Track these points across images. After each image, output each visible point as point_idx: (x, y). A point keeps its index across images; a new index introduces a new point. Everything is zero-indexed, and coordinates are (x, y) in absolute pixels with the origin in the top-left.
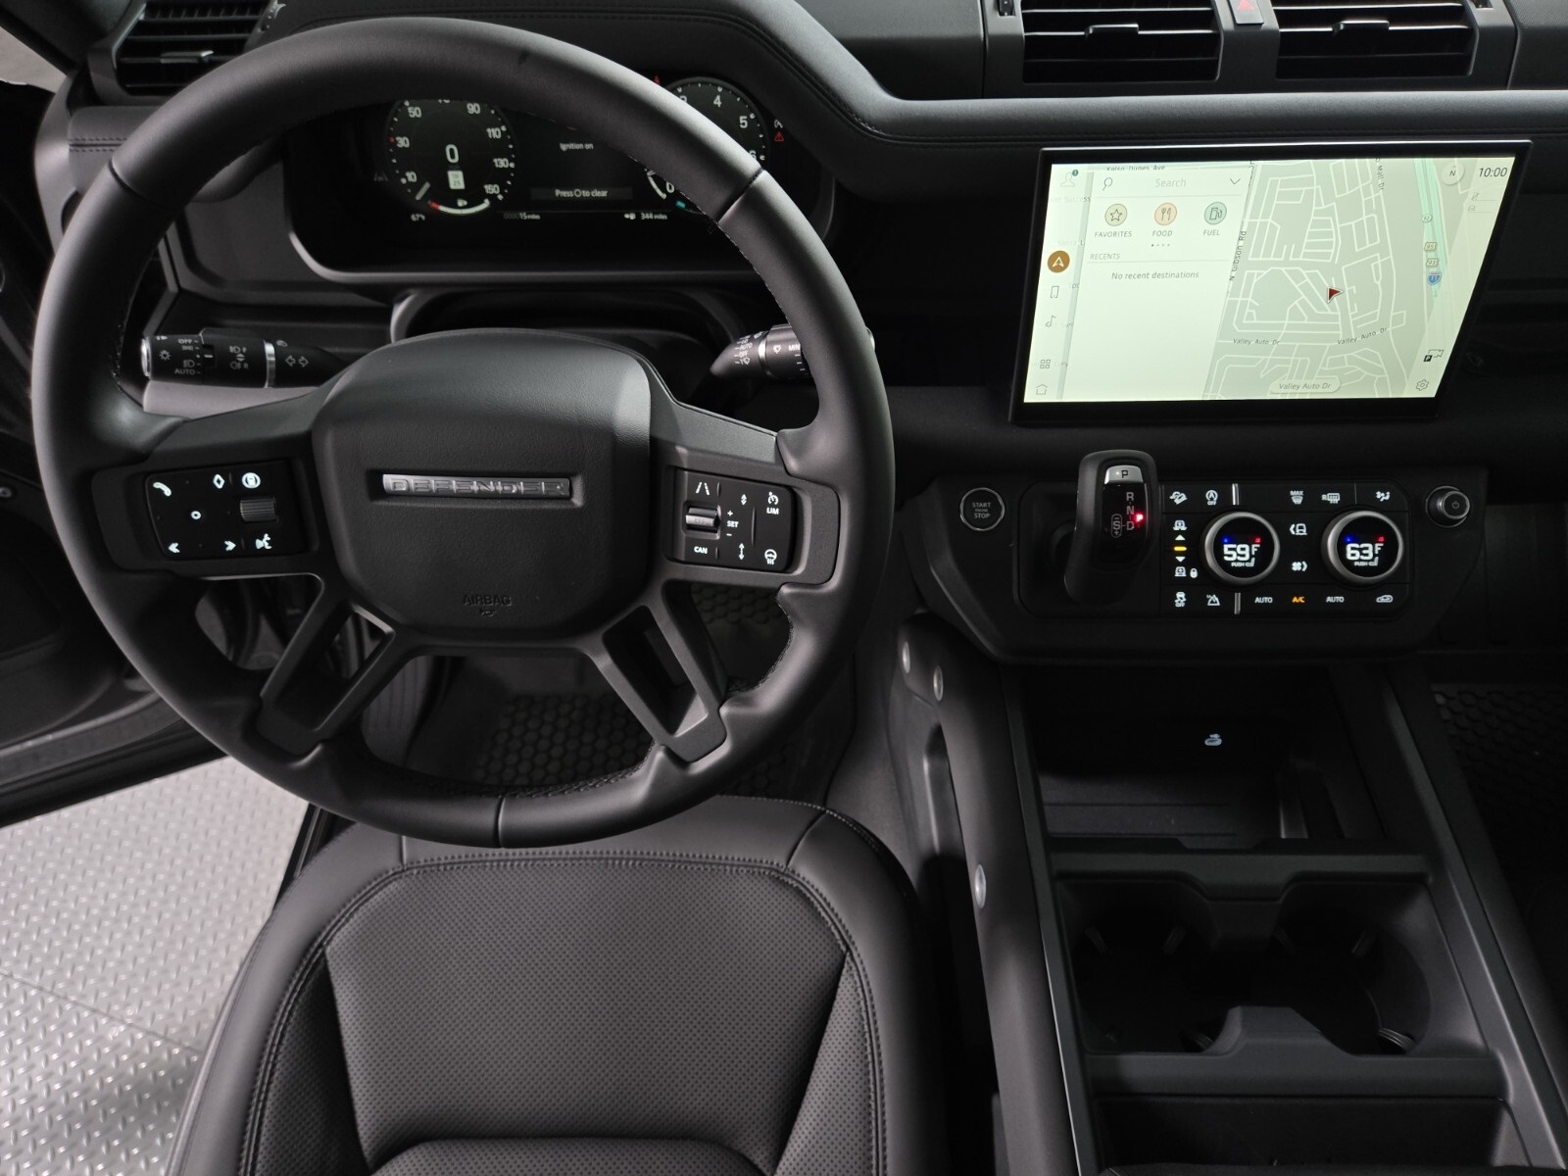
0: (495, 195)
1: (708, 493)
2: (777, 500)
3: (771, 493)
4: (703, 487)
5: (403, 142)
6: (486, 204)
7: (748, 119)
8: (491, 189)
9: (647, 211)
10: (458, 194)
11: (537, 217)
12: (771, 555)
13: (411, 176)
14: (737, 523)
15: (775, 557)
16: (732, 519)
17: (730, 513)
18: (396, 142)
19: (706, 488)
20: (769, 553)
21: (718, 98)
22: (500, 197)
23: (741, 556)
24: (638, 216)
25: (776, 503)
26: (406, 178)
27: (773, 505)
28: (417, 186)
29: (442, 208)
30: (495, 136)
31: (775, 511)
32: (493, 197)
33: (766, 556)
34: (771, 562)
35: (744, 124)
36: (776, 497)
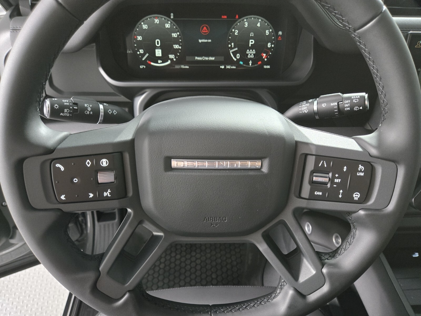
0: (173, 59)
1: (326, 166)
2: (363, 169)
3: (360, 166)
4: (323, 163)
5: (139, 38)
6: (169, 62)
7: (269, 32)
8: (171, 56)
9: (228, 65)
10: (159, 58)
11: (188, 67)
12: (357, 195)
13: (141, 51)
14: (340, 180)
15: (359, 196)
16: (337, 178)
17: (337, 175)
18: (137, 38)
19: (325, 163)
20: (356, 194)
21: (259, 23)
22: (175, 60)
23: (340, 196)
24: (225, 67)
25: (363, 170)
26: (139, 52)
27: (361, 171)
28: (143, 55)
29: (152, 64)
30: (175, 36)
31: (362, 174)
32: (172, 60)
33: (354, 196)
34: (356, 199)
35: (267, 33)
36: (363, 167)
